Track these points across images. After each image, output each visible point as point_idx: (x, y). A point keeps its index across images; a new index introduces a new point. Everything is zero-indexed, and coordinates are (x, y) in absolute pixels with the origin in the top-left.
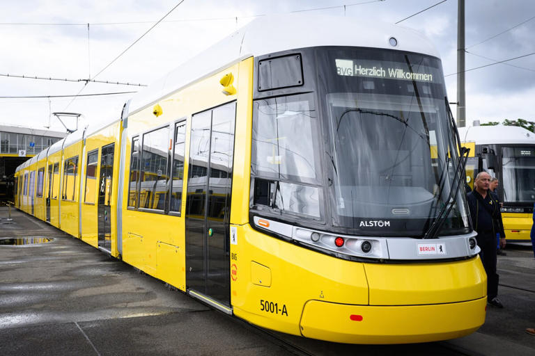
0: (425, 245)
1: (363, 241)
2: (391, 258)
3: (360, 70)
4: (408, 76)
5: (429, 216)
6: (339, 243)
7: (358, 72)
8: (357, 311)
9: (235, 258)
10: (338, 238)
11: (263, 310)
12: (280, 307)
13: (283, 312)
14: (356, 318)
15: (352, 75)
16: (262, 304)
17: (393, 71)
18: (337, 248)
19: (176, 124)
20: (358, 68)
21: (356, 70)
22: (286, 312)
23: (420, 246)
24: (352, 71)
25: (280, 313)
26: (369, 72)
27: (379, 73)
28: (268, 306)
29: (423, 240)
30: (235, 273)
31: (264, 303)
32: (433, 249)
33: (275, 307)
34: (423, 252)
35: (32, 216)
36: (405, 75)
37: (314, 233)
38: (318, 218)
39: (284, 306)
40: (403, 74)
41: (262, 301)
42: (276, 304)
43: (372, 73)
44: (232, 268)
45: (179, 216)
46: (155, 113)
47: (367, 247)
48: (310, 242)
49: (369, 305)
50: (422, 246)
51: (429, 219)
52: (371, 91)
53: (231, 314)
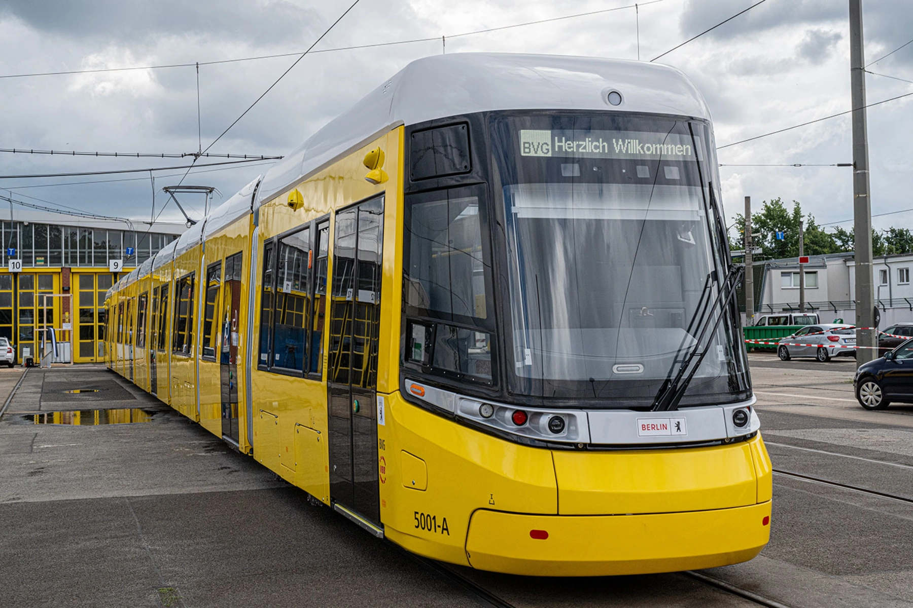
0: (650, 422)
1: (551, 416)
2: (593, 442)
3: (563, 144)
4: (648, 149)
5: (669, 376)
6: (520, 418)
7: (560, 147)
8: (540, 524)
9: (383, 447)
10: (517, 411)
11: (417, 527)
12: (439, 522)
13: (443, 529)
14: (539, 535)
15: (549, 155)
16: (416, 519)
17: (620, 142)
18: (515, 427)
19: (317, 225)
20: (560, 141)
21: (557, 144)
22: (447, 529)
23: (641, 422)
24: (550, 147)
25: (439, 530)
26: (578, 146)
27: (597, 147)
28: (425, 521)
29: (652, 413)
30: (383, 469)
31: (418, 516)
32: (665, 427)
33: (433, 522)
34: (646, 433)
35: (131, 383)
36: (642, 148)
37: (484, 404)
38: (489, 381)
39: (445, 519)
40: (639, 148)
41: (416, 513)
42: (434, 518)
43: (585, 148)
44: (381, 464)
45: (320, 379)
46: (291, 205)
47: (557, 425)
48: (479, 419)
49: (558, 515)
50: (646, 422)
51: (667, 381)
52: (572, 180)
53: (382, 537)
